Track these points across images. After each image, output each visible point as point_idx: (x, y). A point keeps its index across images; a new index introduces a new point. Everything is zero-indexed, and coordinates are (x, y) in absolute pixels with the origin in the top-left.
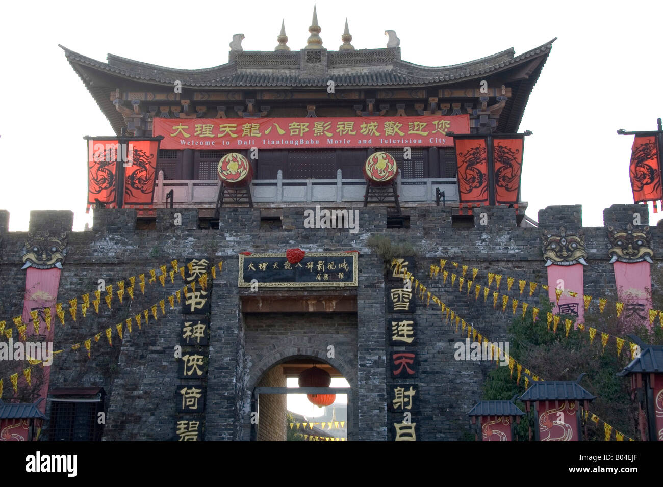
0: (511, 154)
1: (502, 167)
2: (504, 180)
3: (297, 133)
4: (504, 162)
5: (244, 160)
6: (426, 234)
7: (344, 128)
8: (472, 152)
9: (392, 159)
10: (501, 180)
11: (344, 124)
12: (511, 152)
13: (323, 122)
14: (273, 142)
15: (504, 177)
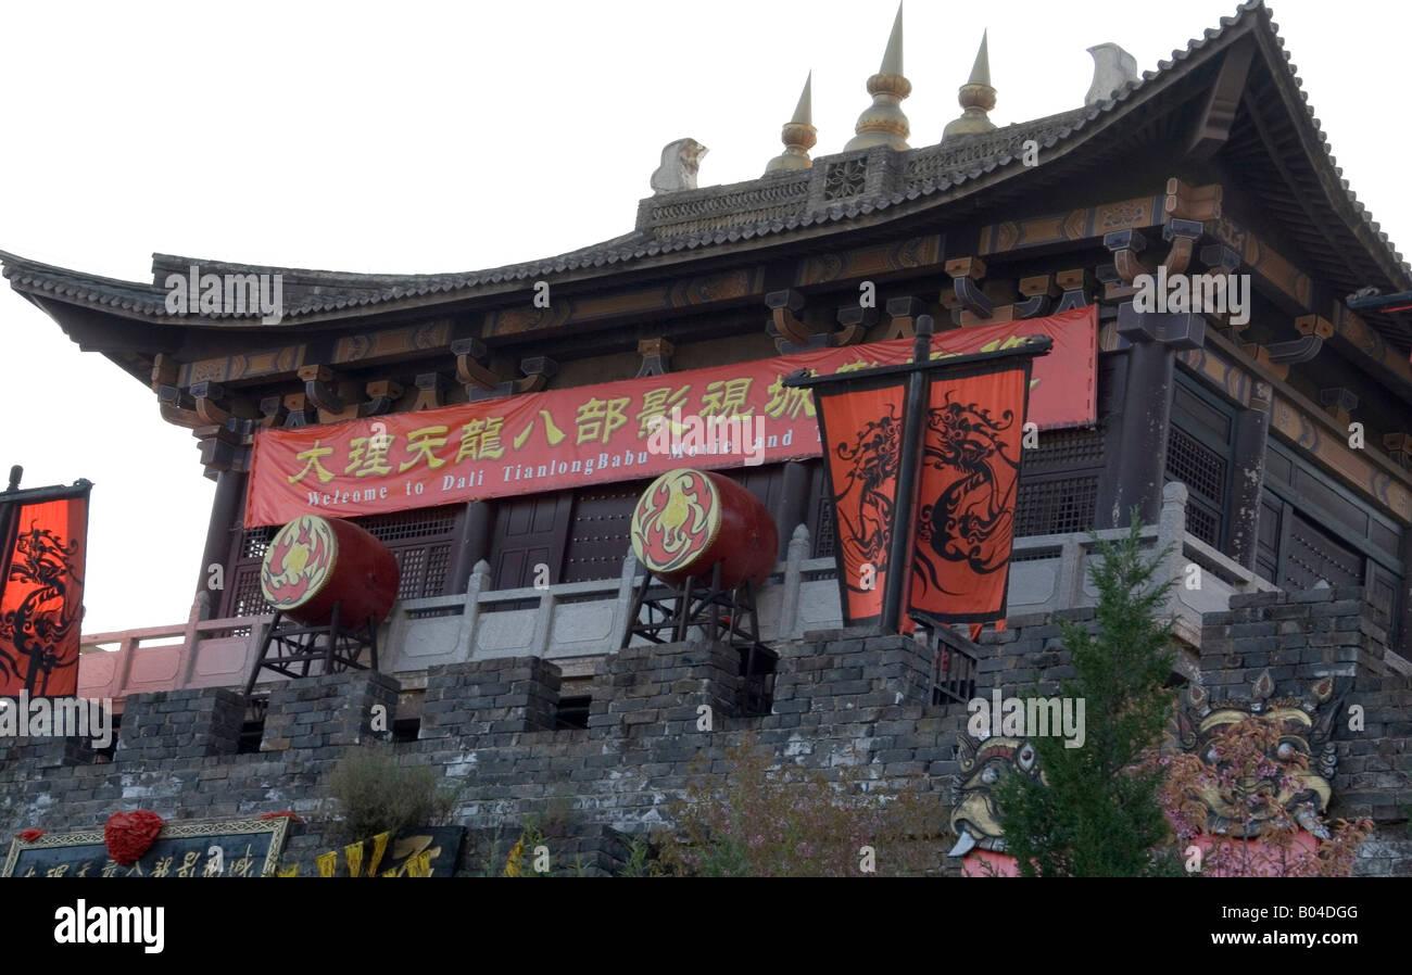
0: (990, 431)
1: (958, 484)
2: (965, 532)
3: (594, 436)
4: (967, 465)
5: (324, 536)
6: (625, 748)
7: (721, 400)
8: (870, 439)
9: (708, 490)
10: (955, 533)
11: (723, 388)
12: (988, 422)
13: (668, 390)
14: (529, 474)
15: (965, 519)
